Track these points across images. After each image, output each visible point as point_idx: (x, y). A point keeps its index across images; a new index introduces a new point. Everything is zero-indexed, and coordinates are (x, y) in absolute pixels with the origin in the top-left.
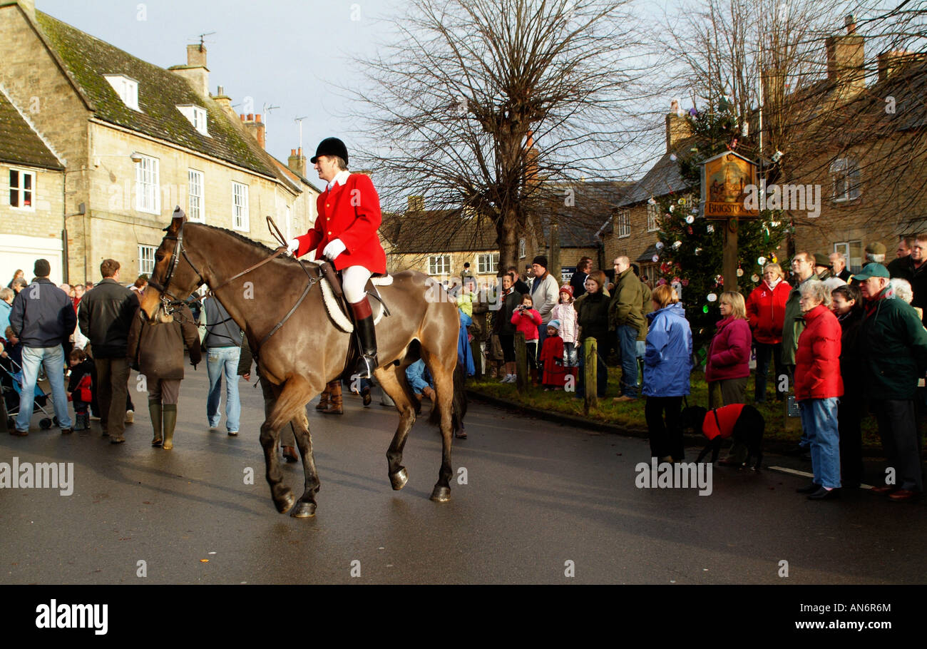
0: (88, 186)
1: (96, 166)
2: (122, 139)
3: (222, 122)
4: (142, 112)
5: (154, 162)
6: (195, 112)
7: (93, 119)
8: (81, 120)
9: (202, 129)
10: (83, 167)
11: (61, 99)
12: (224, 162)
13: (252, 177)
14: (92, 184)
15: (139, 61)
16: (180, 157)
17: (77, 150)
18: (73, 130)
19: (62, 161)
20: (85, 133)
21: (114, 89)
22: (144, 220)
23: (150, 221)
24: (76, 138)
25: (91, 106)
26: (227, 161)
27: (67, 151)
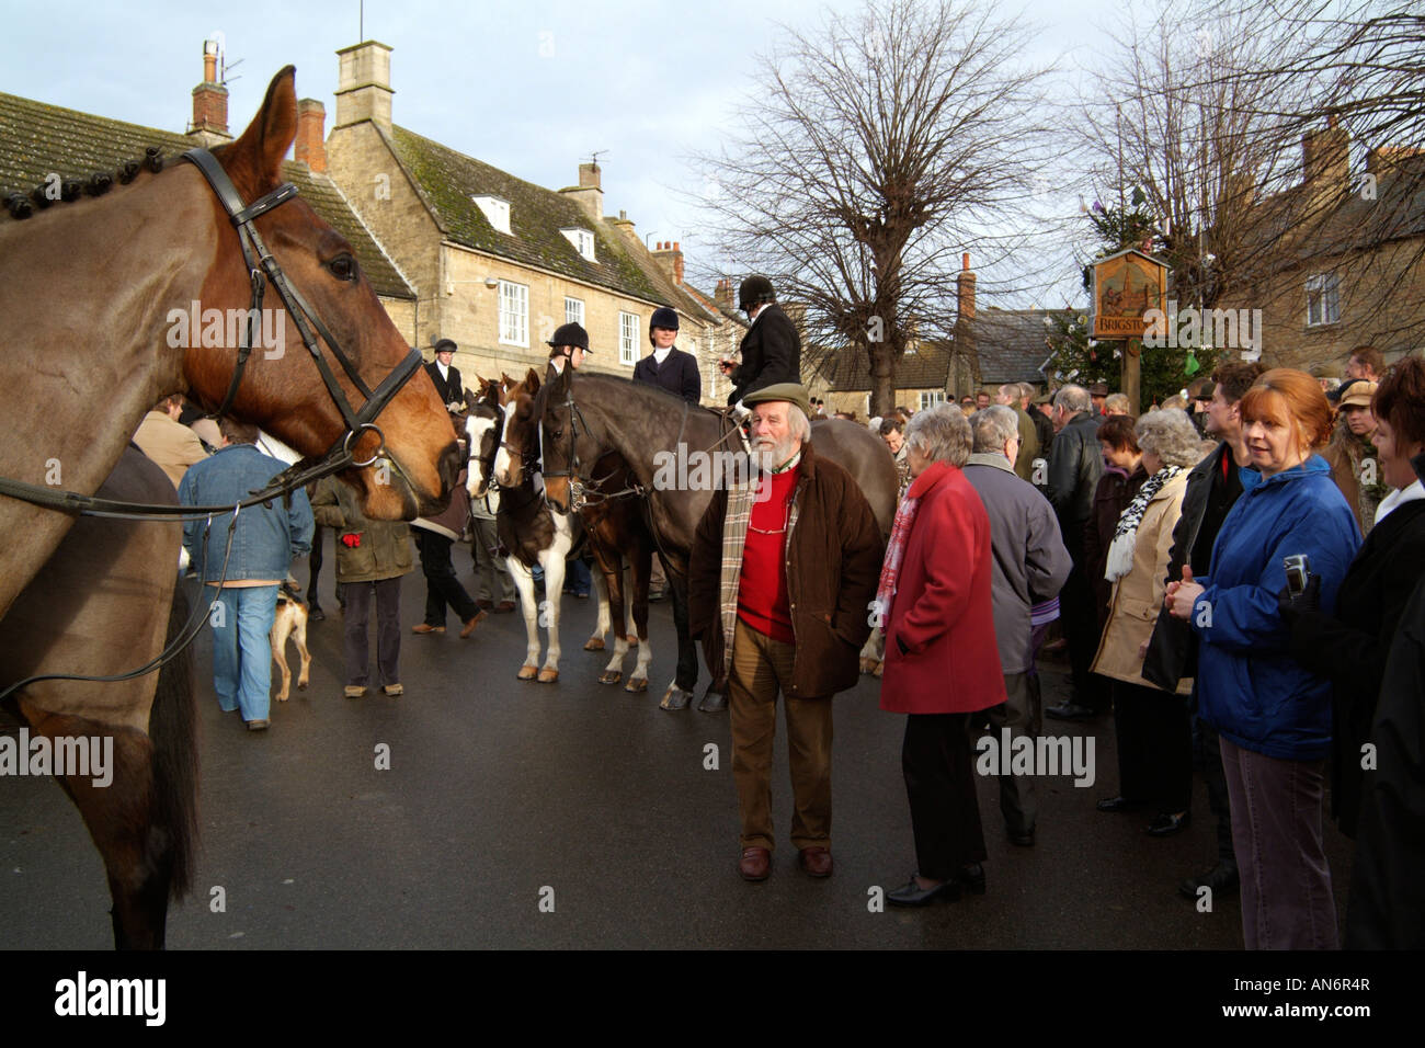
0: (440, 316)
1: (450, 294)
2: (482, 264)
3: (615, 248)
4: (512, 235)
5: (523, 289)
6: (581, 236)
7: (446, 242)
8: (434, 243)
9: (589, 254)
10: (435, 295)
11: (413, 221)
12: (609, 290)
13: (644, 307)
14: (445, 313)
15: (520, 182)
16: (555, 284)
17: (429, 276)
18: (425, 255)
19: (414, 289)
20: (437, 258)
21: (483, 210)
22: (509, 353)
23: (515, 354)
24: (428, 263)
25: (442, 228)
26: (613, 289)
27: (420, 278)
